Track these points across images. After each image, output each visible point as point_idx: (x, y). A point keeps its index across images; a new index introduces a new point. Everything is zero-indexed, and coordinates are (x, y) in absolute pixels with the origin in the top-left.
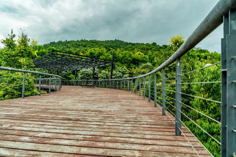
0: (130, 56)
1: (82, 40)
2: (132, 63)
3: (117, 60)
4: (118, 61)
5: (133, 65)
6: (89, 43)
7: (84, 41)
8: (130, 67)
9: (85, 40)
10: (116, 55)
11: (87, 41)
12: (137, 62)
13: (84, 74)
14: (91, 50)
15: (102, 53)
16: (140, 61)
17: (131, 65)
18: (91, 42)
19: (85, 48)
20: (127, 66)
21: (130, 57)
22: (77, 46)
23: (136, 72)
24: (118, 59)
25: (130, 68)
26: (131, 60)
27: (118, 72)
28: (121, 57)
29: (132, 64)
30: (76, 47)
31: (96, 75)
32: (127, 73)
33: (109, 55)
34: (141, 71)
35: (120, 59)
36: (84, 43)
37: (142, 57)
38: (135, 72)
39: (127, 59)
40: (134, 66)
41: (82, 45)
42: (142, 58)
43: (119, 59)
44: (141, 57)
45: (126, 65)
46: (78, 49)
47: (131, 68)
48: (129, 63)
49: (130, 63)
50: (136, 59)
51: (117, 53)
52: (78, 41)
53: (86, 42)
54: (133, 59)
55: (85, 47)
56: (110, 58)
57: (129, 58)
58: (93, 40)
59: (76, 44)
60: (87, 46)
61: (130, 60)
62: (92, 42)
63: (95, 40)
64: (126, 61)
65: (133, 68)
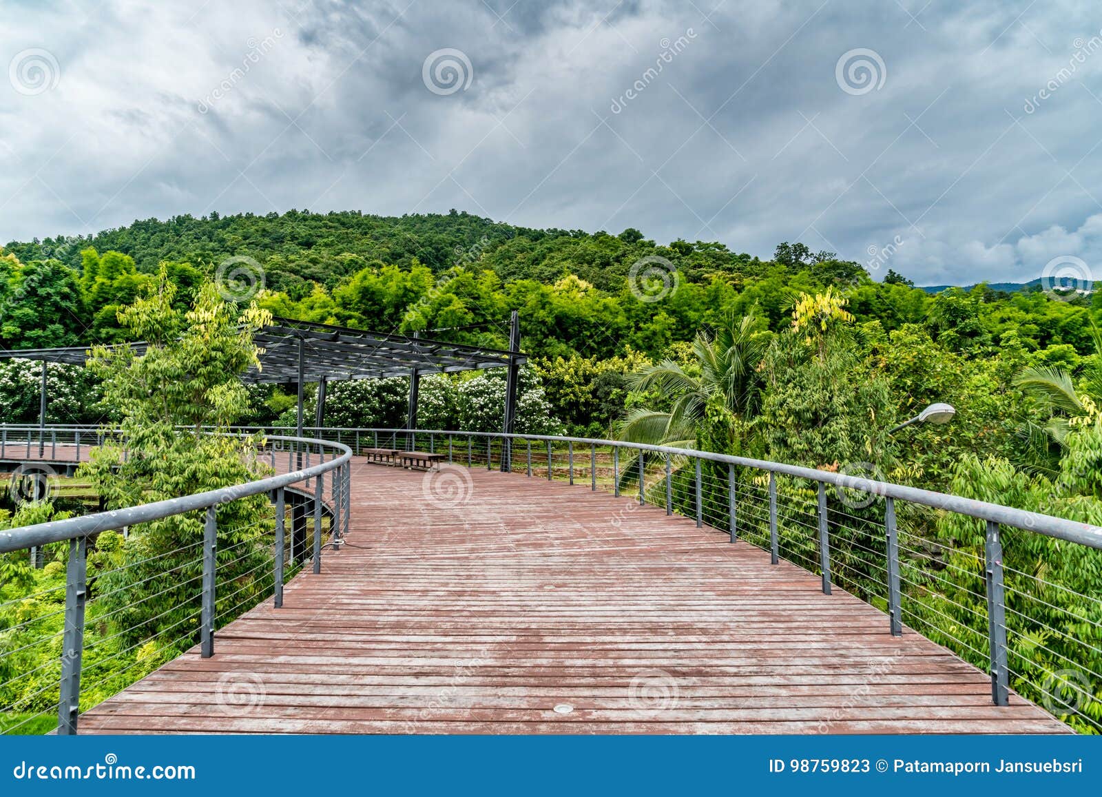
0: (544, 303)
1: (292, 214)
2: (552, 332)
3: (486, 321)
4: (490, 326)
5: (560, 342)
6: (326, 226)
7: (305, 219)
8: (546, 354)
9: (306, 211)
10: (478, 298)
11: (318, 218)
12: (576, 328)
13: (342, 391)
14: (365, 278)
15: (415, 289)
16: (588, 323)
17: (549, 345)
18: (339, 220)
19: (311, 253)
20: (533, 349)
21: (543, 308)
22: (267, 240)
23: (572, 377)
24: (489, 318)
25: (545, 359)
26: (550, 320)
27: (497, 380)
28: (504, 305)
29: (551, 339)
30: (265, 246)
31: (396, 394)
32: (535, 381)
33: (450, 301)
34: (595, 370)
35: (499, 317)
36: (302, 231)
37: (597, 307)
38: (567, 378)
39: (531, 315)
40: (563, 347)
41: (293, 238)
42: (598, 311)
43: (493, 315)
44: (591, 306)
45: (528, 343)
46: (277, 258)
47: (550, 359)
48: (540, 337)
49: (543, 333)
50: (568, 317)
51: (484, 288)
52: (273, 218)
53: (314, 223)
54: (556, 317)
55: (308, 245)
56: (453, 312)
57: (542, 313)
58: (344, 214)
59: (265, 233)
60: (320, 241)
61: (544, 323)
62: (343, 224)
63: (353, 213)
64: (523, 323)
65: (560, 359)
